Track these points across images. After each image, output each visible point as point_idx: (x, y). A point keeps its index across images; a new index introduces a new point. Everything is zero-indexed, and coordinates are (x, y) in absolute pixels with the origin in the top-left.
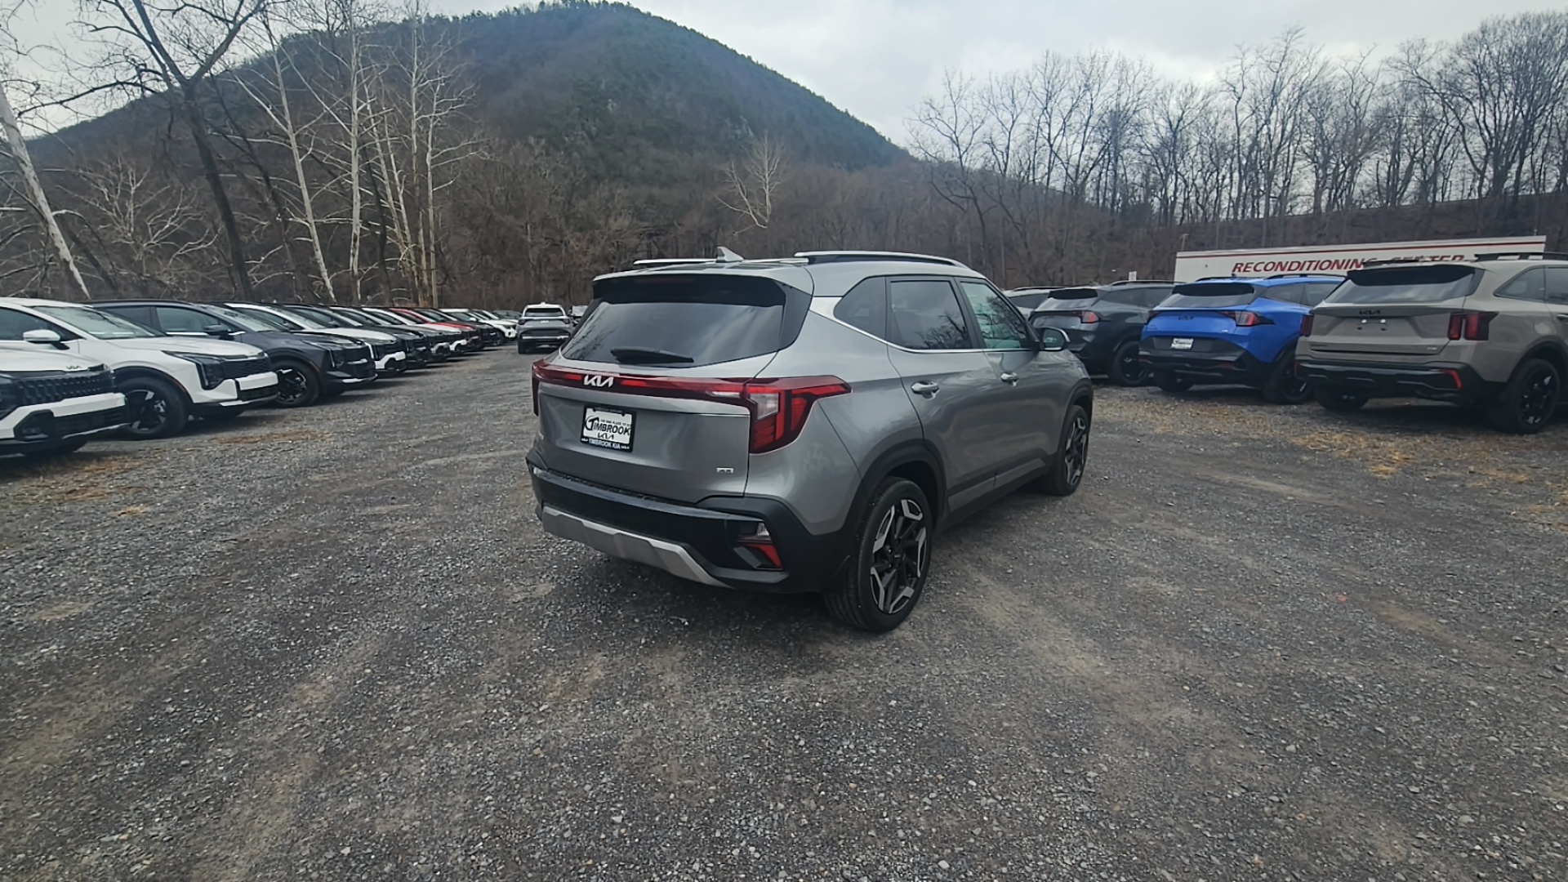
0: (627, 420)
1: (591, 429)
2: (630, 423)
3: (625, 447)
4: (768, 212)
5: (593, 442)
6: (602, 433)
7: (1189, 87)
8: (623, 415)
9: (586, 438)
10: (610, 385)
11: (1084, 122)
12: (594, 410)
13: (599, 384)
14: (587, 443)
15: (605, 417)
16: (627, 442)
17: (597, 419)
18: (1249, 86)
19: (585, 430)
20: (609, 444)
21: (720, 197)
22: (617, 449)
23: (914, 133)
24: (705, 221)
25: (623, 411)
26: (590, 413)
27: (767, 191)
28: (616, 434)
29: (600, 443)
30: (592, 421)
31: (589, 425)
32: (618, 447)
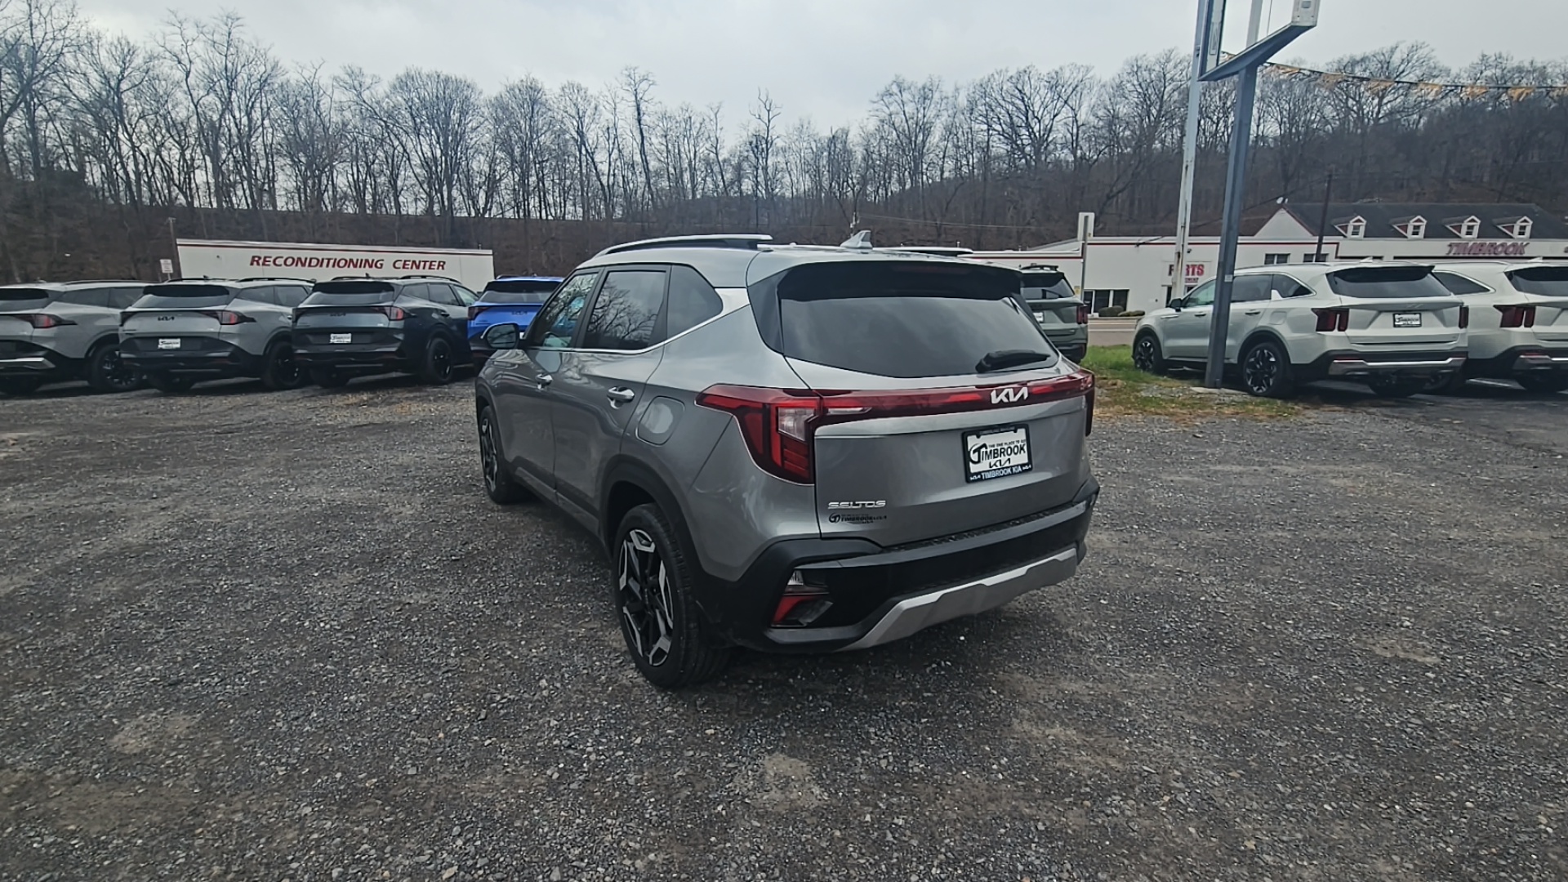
0: (1021, 434)
1: (979, 462)
2: (1024, 438)
3: (1027, 467)
5: (989, 475)
6: (993, 461)
8: (1015, 431)
9: (977, 474)
10: (1026, 396)
12: (978, 437)
13: (1012, 399)
14: (981, 480)
15: (991, 440)
16: (1026, 461)
17: (984, 446)
19: (971, 464)
20: (1009, 471)
22: (1020, 472)
25: (1013, 427)
26: (973, 442)
28: (1012, 457)
29: (997, 473)
30: (978, 450)
31: (974, 457)
32: (1020, 469)
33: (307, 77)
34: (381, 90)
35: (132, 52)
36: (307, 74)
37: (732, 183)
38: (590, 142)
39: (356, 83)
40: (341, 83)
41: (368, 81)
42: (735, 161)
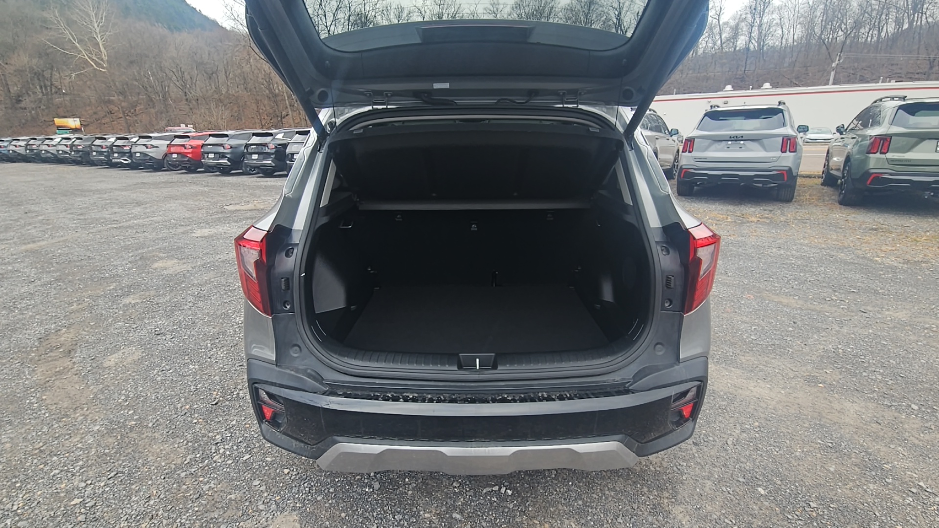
4: (106, 58)
7: (399, 7)
11: (346, 18)
18: (428, 11)
21: (49, 40)
23: (229, 8)
24: (35, 61)
27: (99, 40)
33: (472, 10)
34: (508, 10)
35: (402, 9)
36: (472, 8)
37: (728, 40)
38: (625, 24)
39: (495, 10)
40: (488, 11)
41: (501, 7)
42: (732, 23)
